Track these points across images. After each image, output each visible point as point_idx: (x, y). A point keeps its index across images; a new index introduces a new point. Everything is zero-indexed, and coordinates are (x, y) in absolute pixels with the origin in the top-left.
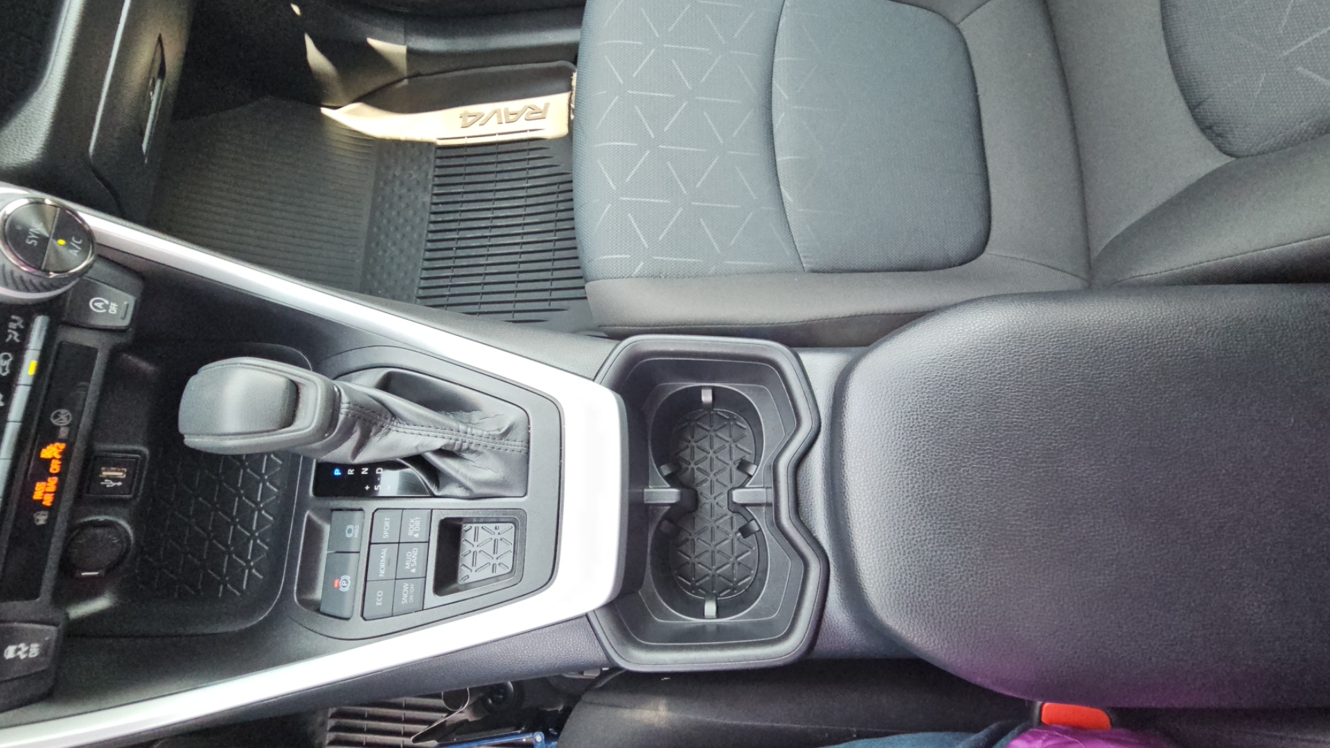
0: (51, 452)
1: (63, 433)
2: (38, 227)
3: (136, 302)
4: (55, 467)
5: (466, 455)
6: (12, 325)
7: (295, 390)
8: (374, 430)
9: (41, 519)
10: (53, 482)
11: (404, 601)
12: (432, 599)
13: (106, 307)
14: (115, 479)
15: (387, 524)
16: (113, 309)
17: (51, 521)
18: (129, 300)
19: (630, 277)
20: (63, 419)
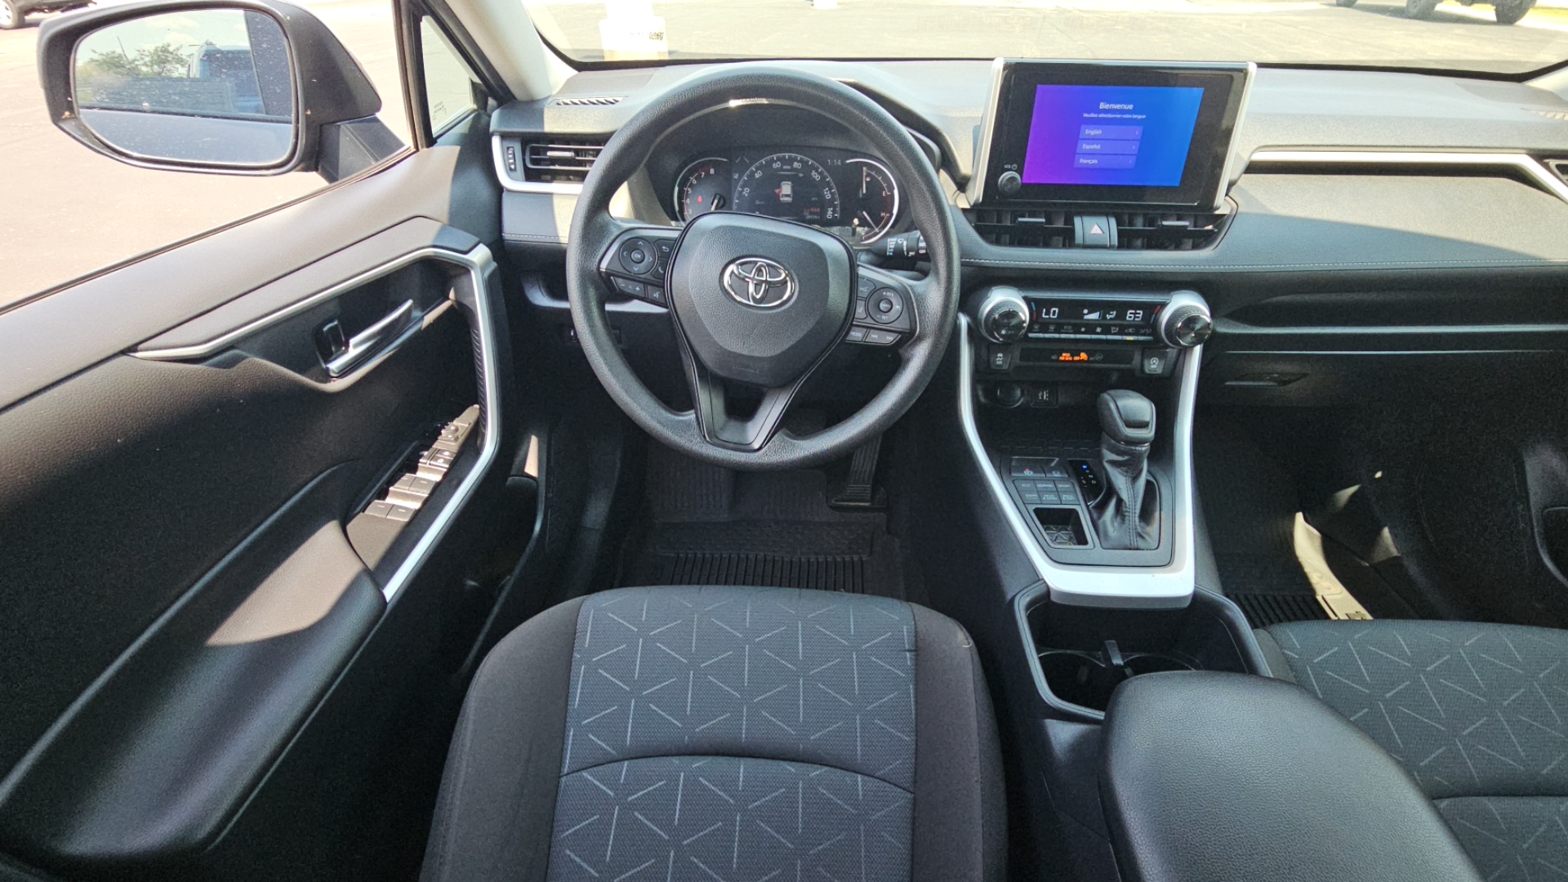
0: (1083, 356)
1: (1091, 359)
2: (1198, 327)
3: (1158, 374)
4: (1076, 358)
5: (1119, 519)
6: (1147, 330)
7: (1143, 425)
8: (1124, 468)
9: (1054, 357)
10: (1071, 359)
11: (1027, 495)
12: (1031, 508)
13: (1154, 364)
14: (1042, 396)
15: (1066, 486)
16: (1153, 367)
17: (1053, 361)
18: (1159, 371)
19: (1281, 648)
20: (1098, 357)
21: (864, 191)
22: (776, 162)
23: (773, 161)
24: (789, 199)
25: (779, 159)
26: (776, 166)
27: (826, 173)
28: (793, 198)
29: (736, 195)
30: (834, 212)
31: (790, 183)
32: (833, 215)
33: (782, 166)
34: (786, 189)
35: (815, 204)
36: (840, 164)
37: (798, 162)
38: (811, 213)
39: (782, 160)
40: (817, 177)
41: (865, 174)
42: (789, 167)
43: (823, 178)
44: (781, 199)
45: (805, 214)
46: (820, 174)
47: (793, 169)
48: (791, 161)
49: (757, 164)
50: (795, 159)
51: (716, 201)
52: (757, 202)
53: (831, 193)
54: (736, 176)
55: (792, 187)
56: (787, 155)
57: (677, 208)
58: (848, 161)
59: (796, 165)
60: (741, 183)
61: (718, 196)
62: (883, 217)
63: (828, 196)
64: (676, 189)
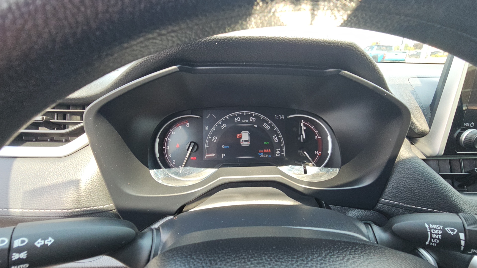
21: (304, 137)
22: (236, 117)
23: (234, 117)
24: (248, 144)
25: (239, 115)
26: (237, 120)
27: (274, 125)
28: (250, 142)
29: (207, 141)
30: (281, 151)
31: (248, 132)
32: (280, 154)
33: (241, 120)
34: (245, 136)
35: (267, 147)
36: (283, 118)
37: (253, 117)
38: (264, 153)
39: (242, 116)
40: (267, 127)
41: (302, 125)
42: (247, 121)
43: (272, 128)
44: (241, 144)
45: (260, 154)
46: (269, 125)
47: (250, 122)
48: (248, 116)
49: (223, 119)
50: (251, 115)
51: (191, 148)
52: (223, 147)
53: (278, 138)
54: (207, 128)
55: (250, 136)
56: (245, 113)
57: (158, 155)
58: (290, 116)
59: (252, 119)
60: (211, 133)
61: (192, 144)
62: (317, 154)
63: (276, 140)
64: (158, 140)
